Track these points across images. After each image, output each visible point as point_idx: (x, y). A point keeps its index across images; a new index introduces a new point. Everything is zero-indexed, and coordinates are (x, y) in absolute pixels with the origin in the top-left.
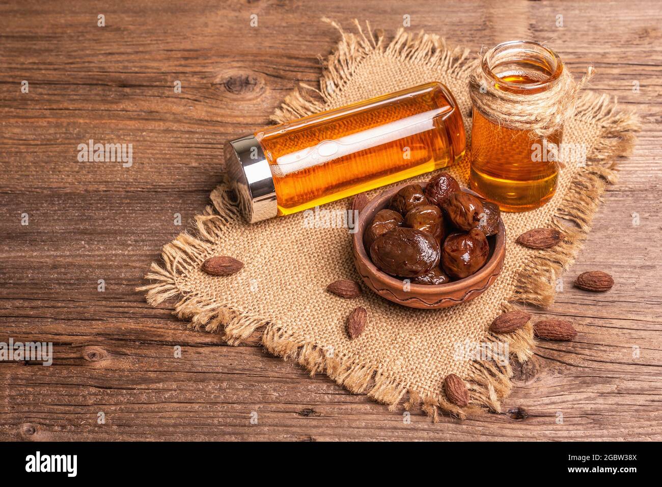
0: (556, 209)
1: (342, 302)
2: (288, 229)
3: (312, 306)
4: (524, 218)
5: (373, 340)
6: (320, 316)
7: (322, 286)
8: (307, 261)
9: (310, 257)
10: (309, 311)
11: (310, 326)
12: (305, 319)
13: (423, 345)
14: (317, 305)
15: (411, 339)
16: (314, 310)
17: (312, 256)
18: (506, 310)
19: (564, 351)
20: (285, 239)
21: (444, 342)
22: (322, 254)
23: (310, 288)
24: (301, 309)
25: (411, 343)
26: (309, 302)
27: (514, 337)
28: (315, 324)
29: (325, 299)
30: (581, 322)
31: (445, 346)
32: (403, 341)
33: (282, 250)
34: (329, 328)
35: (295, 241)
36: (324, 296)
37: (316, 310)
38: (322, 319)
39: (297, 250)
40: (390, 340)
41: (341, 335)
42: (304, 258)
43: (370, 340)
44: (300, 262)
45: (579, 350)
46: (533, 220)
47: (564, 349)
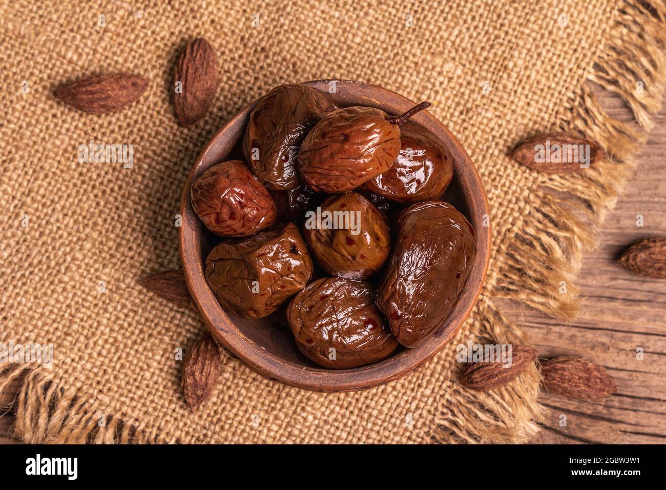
0: (592, 64)
1: (171, 309)
2: (54, 116)
3: (113, 318)
4: (527, 87)
5: (233, 406)
6: (129, 343)
7: (132, 266)
8: (98, 204)
9: (104, 192)
10: (107, 330)
11: (110, 370)
12: (99, 354)
13: (332, 412)
14: (122, 316)
15: (308, 399)
16: (116, 328)
17: (108, 191)
18: (487, 325)
19: (590, 416)
20: (49, 146)
21: (373, 404)
22: (128, 184)
23: (108, 275)
24: (91, 326)
25: (309, 409)
26: (106, 310)
27: (507, 397)
28: (118, 366)
29: (137, 301)
30: (623, 345)
31: (375, 413)
32: (292, 403)
33: (46, 176)
34: (148, 375)
35: (70, 149)
36: (135, 293)
37: (121, 327)
38: (133, 352)
39: (76, 175)
40: (267, 402)
41: (171, 392)
42: (92, 196)
43: (228, 407)
44: (86, 206)
45: (617, 414)
46: (546, 89)
47: (589, 412)
